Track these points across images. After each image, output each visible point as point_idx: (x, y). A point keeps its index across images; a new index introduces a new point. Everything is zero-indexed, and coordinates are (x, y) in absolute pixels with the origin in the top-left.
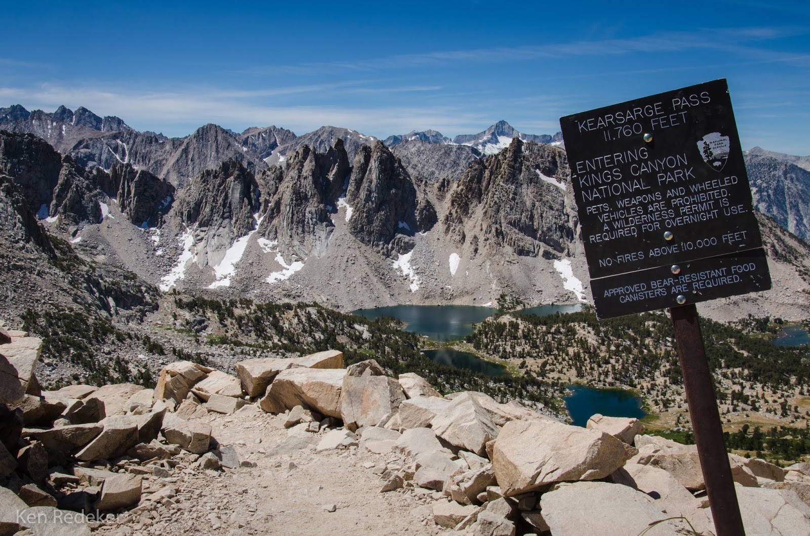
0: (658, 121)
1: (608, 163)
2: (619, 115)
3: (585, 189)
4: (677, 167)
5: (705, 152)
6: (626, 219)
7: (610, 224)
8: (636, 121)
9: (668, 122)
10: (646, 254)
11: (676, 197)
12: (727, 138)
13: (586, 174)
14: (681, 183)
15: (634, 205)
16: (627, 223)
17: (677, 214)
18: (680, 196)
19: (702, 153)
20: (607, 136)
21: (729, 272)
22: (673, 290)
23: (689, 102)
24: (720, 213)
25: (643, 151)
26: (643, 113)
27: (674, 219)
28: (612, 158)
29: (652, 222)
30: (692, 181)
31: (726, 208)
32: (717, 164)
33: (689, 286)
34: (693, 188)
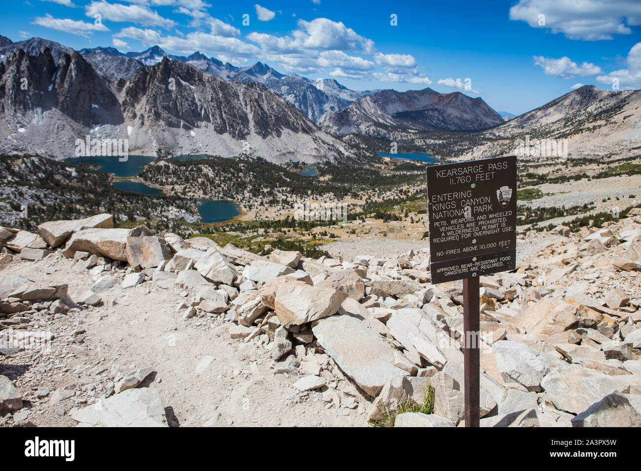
0: (479, 176)
1: (450, 198)
2: (460, 170)
3: (435, 212)
4: (485, 204)
5: (500, 196)
6: (454, 230)
7: (445, 233)
8: (468, 175)
9: (485, 178)
10: (462, 250)
11: (481, 220)
12: (511, 189)
13: (437, 203)
14: (485, 213)
15: (460, 223)
16: (455, 233)
17: (480, 230)
18: (483, 220)
19: (498, 197)
20: (451, 182)
21: (498, 261)
22: (472, 269)
23: (497, 167)
24: (501, 230)
25: (469, 192)
26: (473, 170)
27: (478, 232)
28: (452, 195)
29: (467, 233)
30: (491, 212)
31: (504, 228)
32: (504, 203)
33: (479, 267)
34: (491, 216)
